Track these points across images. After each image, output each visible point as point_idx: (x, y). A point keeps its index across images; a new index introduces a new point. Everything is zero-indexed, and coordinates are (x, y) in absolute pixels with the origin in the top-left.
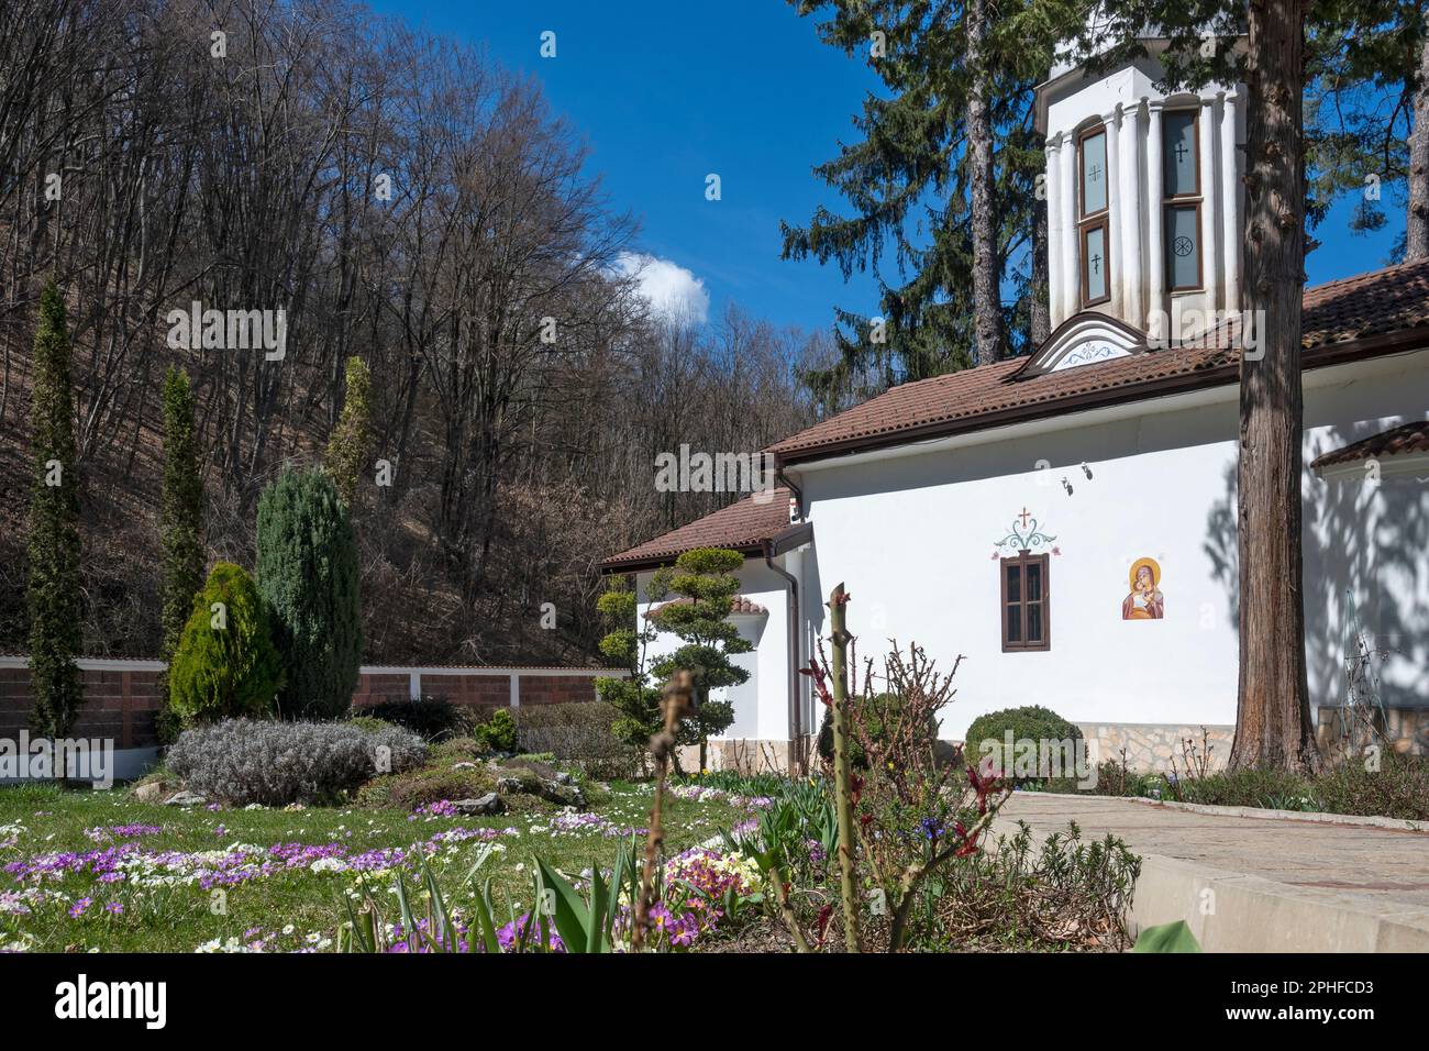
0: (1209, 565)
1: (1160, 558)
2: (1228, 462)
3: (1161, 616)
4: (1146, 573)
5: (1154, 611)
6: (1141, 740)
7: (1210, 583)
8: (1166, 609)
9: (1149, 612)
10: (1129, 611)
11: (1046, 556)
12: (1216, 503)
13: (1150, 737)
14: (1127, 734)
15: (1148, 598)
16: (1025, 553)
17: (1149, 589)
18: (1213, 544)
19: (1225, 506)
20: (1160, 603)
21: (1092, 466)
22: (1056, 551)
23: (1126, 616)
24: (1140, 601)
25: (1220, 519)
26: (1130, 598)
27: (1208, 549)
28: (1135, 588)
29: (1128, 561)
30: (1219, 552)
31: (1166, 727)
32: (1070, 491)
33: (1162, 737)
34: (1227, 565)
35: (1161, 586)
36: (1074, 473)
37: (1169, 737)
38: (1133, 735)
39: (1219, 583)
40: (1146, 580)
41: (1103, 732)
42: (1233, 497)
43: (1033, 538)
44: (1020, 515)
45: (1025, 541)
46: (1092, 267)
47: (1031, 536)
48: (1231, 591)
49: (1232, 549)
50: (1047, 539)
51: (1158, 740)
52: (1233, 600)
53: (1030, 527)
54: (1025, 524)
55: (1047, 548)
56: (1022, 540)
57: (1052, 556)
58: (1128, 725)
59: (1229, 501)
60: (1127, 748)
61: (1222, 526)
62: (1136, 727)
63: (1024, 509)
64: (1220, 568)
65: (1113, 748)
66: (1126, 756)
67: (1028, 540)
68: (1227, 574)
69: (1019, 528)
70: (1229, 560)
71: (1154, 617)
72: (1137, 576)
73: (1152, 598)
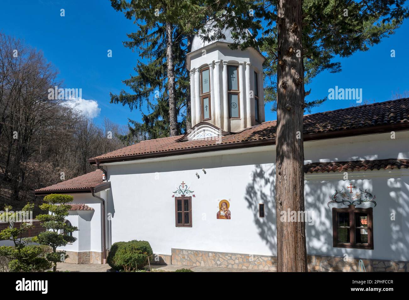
0: (247, 204)
1: (230, 200)
2: (253, 172)
3: (230, 218)
4: (224, 205)
5: (228, 217)
6: (224, 258)
7: (247, 210)
8: (232, 216)
9: (226, 217)
10: (219, 216)
11: (191, 197)
12: (249, 184)
13: (227, 257)
14: (219, 255)
15: (226, 212)
16: (183, 196)
17: (226, 210)
18: (248, 197)
19: (252, 185)
20: (230, 214)
21: (206, 170)
22: (194, 196)
23: (218, 218)
24: (222, 213)
25: (250, 189)
26: (219, 212)
27: (246, 199)
28: (221, 209)
29: (219, 200)
30: (250, 200)
31: (232, 254)
32: (199, 177)
33: (231, 257)
34: (253, 204)
35: (230, 209)
36: (200, 172)
37: (233, 257)
38: (221, 256)
39: (251, 209)
40: (225, 207)
41: (210, 254)
42: (255, 183)
43: (186, 191)
44: (182, 184)
45: (183, 192)
46: (205, 109)
47: (185, 191)
48: (255, 212)
49: (255, 199)
50: (191, 192)
51: (229, 258)
52: (255, 215)
53: (185, 188)
54: (183, 187)
55: (191, 195)
56: (182, 192)
57: (192, 197)
58: (219, 253)
59: (253, 184)
60: (219, 260)
61: (251, 191)
62: (222, 253)
63: (183, 182)
64: (250, 205)
65: (214, 260)
66: (219, 263)
67: (184, 192)
68: (253, 207)
69: (181, 188)
70: (254, 203)
71: (227, 219)
72: (222, 205)
73: (227, 213)
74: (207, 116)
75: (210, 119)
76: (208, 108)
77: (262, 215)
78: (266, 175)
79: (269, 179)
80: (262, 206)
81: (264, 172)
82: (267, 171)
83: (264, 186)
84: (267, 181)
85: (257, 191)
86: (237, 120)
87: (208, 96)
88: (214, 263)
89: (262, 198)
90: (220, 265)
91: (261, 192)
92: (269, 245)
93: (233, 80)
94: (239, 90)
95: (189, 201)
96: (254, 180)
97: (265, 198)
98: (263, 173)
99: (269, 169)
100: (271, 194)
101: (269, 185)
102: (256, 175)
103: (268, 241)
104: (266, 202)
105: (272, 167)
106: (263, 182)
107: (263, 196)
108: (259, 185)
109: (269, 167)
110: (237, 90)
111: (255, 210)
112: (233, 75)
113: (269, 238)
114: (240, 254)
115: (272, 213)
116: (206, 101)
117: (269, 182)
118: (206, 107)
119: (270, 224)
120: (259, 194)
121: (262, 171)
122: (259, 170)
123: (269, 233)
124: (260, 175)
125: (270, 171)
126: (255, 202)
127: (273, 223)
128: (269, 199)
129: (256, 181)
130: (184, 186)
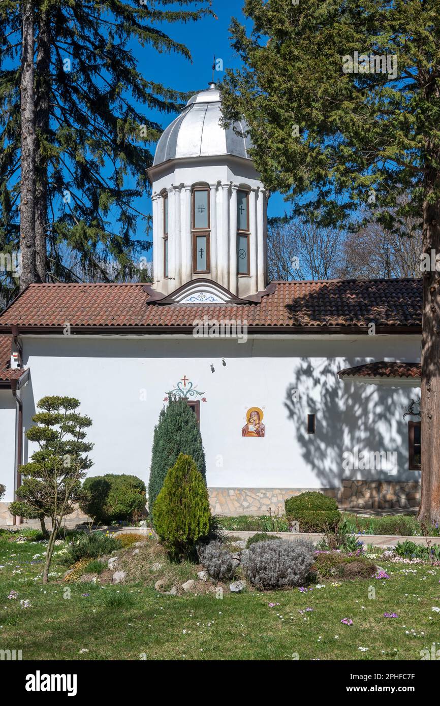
0: (287, 413)
1: (263, 408)
2: (297, 366)
3: (263, 435)
4: (255, 415)
5: (260, 433)
6: (254, 496)
7: (287, 421)
8: (266, 432)
9: (257, 433)
10: (246, 432)
11: (198, 402)
12: (290, 384)
13: (259, 494)
14: (245, 493)
15: (257, 427)
16: (185, 399)
17: (257, 422)
18: (289, 403)
19: (295, 386)
20: (263, 429)
21: (227, 360)
22: (204, 400)
23: (244, 435)
24: (252, 428)
25: (292, 392)
26: (247, 426)
27: (286, 405)
28: (249, 421)
29: (246, 408)
30: (291, 407)
31: (267, 489)
32: (213, 370)
33: (264, 494)
34: (295, 413)
36: (217, 362)
37: (269, 494)
38: (249, 493)
39: (292, 421)
40: (255, 418)
41: (231, 492)
42: (299, 382)
43: (190, 392)
44: (182, 380)
45: (185, 393)
46: (199, 254)
47: (189, 391)
48: (297, 425)
49: (298, 406)
50: (198, 393)
51: (262, 496)
52: (298, 429)
53: (188, 386)
54: (185, 384)
55: (199, 398)
56: (183, 393)
57: (202, 402)
58: (246, 489)
59: (297, 384)
60: (245, 500)
61: (293, 394)
62: (251, 490)
63: (185, 377)
64: (292, 414)
65: (238, 501)
66: (245, 504)
67: (187, 393)
68: (295, 417)
69: (182, 386)
70: (297, 411)
71: (259, 436)
72: (251, 415)
73: (259, 427)
74: (202, 267)
75: (208, 270)
76: (204, 254)
77: (311, 429)
78: (316, 374)
79: (319, 380)
80: (312, 418)
81: (313, 369)
82: (318, 367)
83: (313, 388)
84: (317, 382)
85: (302, 395)
86: (246, 278)
87: (206, 235)
88: (237, 504)
89: (309, 405)
90: (248, 507)
91: (308, 396)
92: (315, 471)
93: (242, 214)
94: (248, 231)
95: (196, 408)
96: (298, 378)
97: (312, 405)
98: (312, 369)
99: (320, 365)
100: (322, 399)
101: (319, 387)
102: (301, 372)
103: (314, 466)
104: (314, 411)
105: (324, 362)
106: (310, 382)
107: (311, 402)
108: (306, 386)
109: (320, 362)
110: (246, 229)
111: (298, 422)
112: (242, 205)
113: (316, 462)
114: (279, 489)
115: (322, 426)
116: (201, 242)
117: (319, 383)
118: (201, 251)
119: (318, 441)
120: (304, 399)
121: (309, 366)
122: (305, 366)
123: (317, 454)
124: (308, 372)
125: (322, 368)
126: (299, 410)
127: (322, 440)
128: (319, 406)
129: (301, 381)
130: (187, 384)
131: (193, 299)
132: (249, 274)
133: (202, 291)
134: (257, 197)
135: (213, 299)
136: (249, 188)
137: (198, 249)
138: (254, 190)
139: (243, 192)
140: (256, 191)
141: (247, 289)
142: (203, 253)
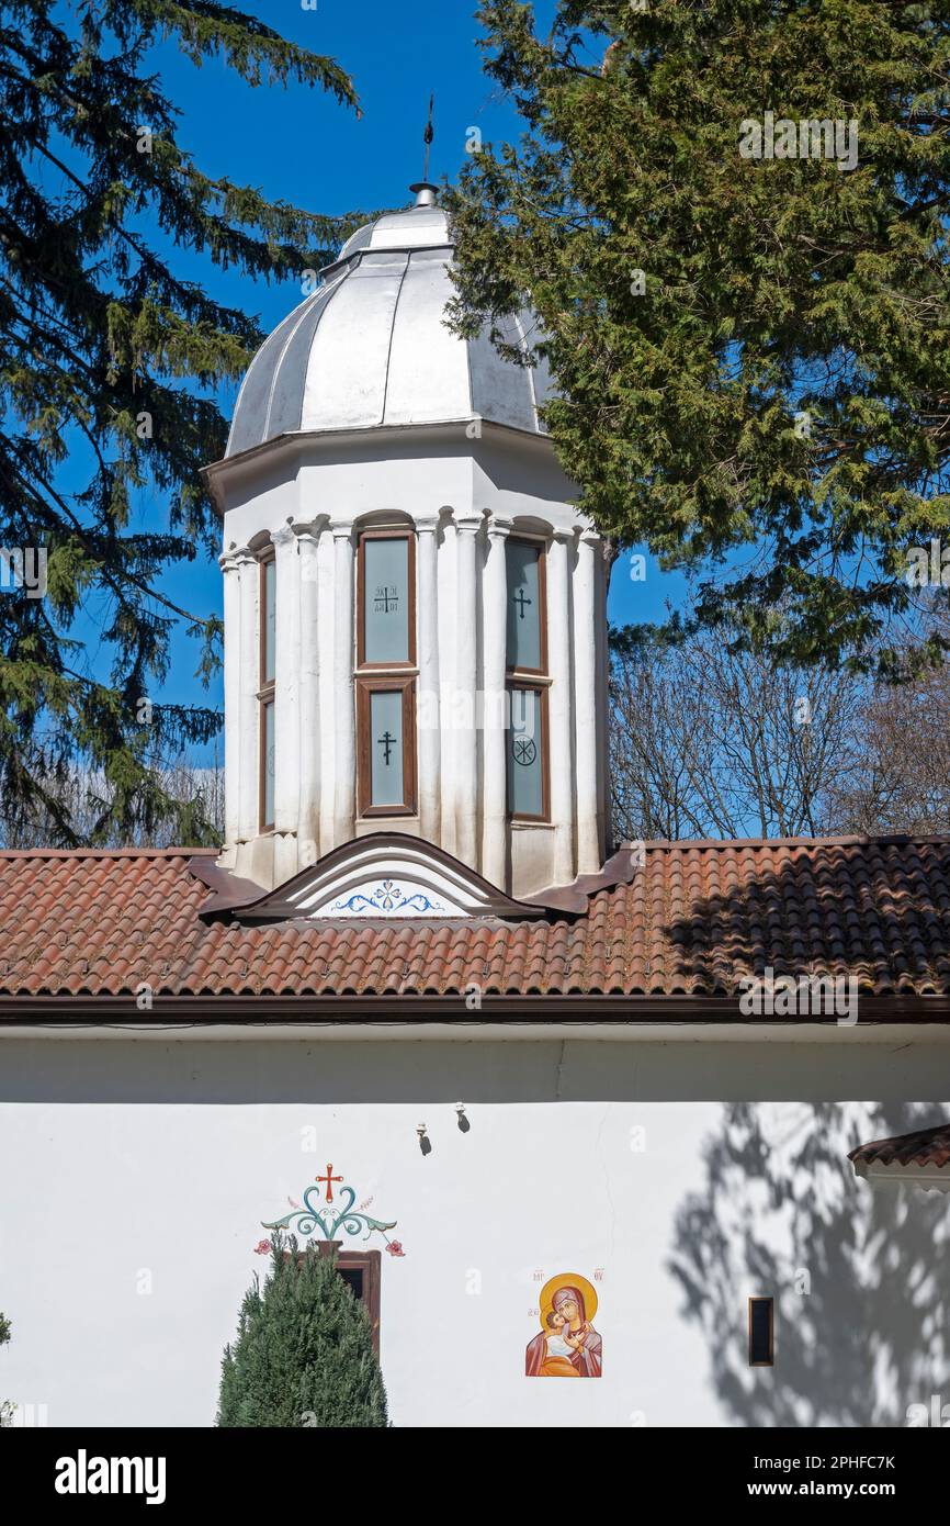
0: (678, 1296)
1: (598, 1276)
2: (711, 1136)
3: (598, 1373)
4: (570, 1300)
5: (586, 1364)
7: (678, 1325)
8: (607, 1362)
9: (576, 1365)
10: (537, 1362)
11: (375, 1257)
12: (690, 1197)
15: (575, 1341)
16: (329, 1247)
17: (577, 1326)
18: (685, 1261)
19: (705, 1204)
20: (596, 1351)
21: (472, 1110)
22: (395, 1249)
23: (532, 1370)
24: (558, 1346)
25: (696, 1223)
26: (541, 1339)
27: (676, 1270)
28: (549, 1322)
29: (537, 1277)
30: (694, 1275)
32: (426, 1147)
34: (707, 1297)
35: (597, 1323)
36: (439, 1116)
39: (695, 1327)
40: (571, 1311)
42: (719, 1190)
43: (348, 1223)
44: (321, 1179)
45: (329, 1226)
46: (378, 750)
47: (343, 1218)
48: (713, 1338)
49: (716, 1271)
50: (375, 1226)
52: (718, 1354)
53: (341, 1202)
54: (329, 1196)
55: (377, 1242)
56: (323, 1224)
57: (386, 1257)
59: (711, 1197)
61: (699, 1234)
63: (330, 1170)
64: (696, 1299)
67: (337, 1224)
68: (708, 1312)
69: (318, 1202)
70: (713, 1291)
71: (584, 1374)
72: (554, 1302)
73: (582, 1343)
74: (388, 794)
75: (411, 807)
76: (397, 749)
77: (759, 1352)
78: (779, 1165)
79: (790, 1185)
80: (763, 1310)
81: (769, 1150)
82: (784, 1142)
83: (765, 1211)
84: (781, 1193)
85: (728, 1233)
86: (538, 832)
87: (404, 688)
89: (754, 1270)
91: (748, 1235)
93: (522, 616)
94: (545, 672)
95: (366, 1277)
96: (715, 1176)
97: (765, 1269)
98: (763, 1150)
99: (791, 1135)
100: (796, 1249)
101: (788, 1210)
102: (726, 1156)
104: (771, 1288)
105: (803, 1123)
106: (759, 1192)
107: (760, 1259)
108: (741, 1203)
109: (789, 1125)
110: (536, 665)
111: (716, 1327)
112: (523, 587)
115: (800, 1343)
116: (387, 711)
117: (791, 1195)
118: (387, 740)
119: (788, 1395)
120: (737, 1246)
121: (756, 1141)
122: (739, 1137)
124: (753, 1159)
125: (796, 1146)
126: (720, 1287)
127: (802, 1392)
128: (786, 1271)
129: (724, 1185)
130: (335, 1193)
131: (357, 904)
132: (546, 817)
133: (387, 877)
134: (572, 560)
135: (427, 905)
136: (547, 529)
137: (377, 735)
138: (562, 539)
139: (526, 545)
140: (570, 542)
141: (543, 867)
142: (391, 746)
